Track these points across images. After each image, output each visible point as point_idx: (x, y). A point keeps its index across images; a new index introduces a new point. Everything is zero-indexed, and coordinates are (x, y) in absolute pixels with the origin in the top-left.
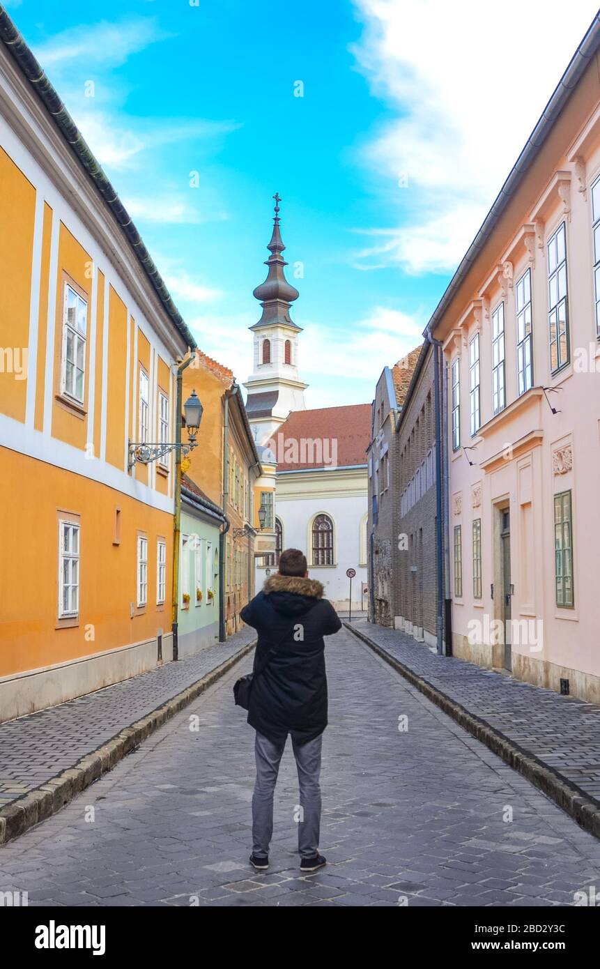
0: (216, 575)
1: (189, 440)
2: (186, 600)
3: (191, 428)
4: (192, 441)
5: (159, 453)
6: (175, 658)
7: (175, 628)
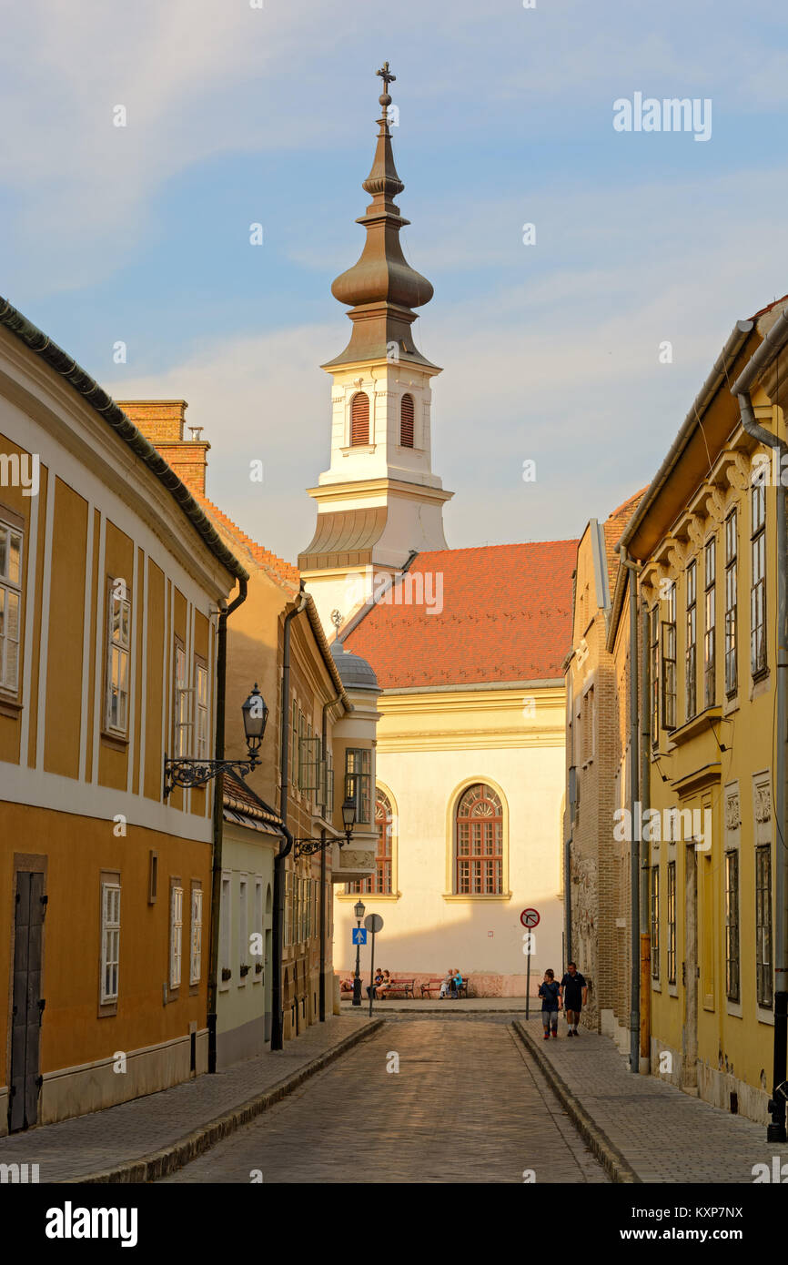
0: (267, 931)
1: (249, 755)
2: (226, 975)
3: (251, 739)
4: (253, 757)
5: (207, 774)
6: (212, 1069)
7: (211, 1022)
